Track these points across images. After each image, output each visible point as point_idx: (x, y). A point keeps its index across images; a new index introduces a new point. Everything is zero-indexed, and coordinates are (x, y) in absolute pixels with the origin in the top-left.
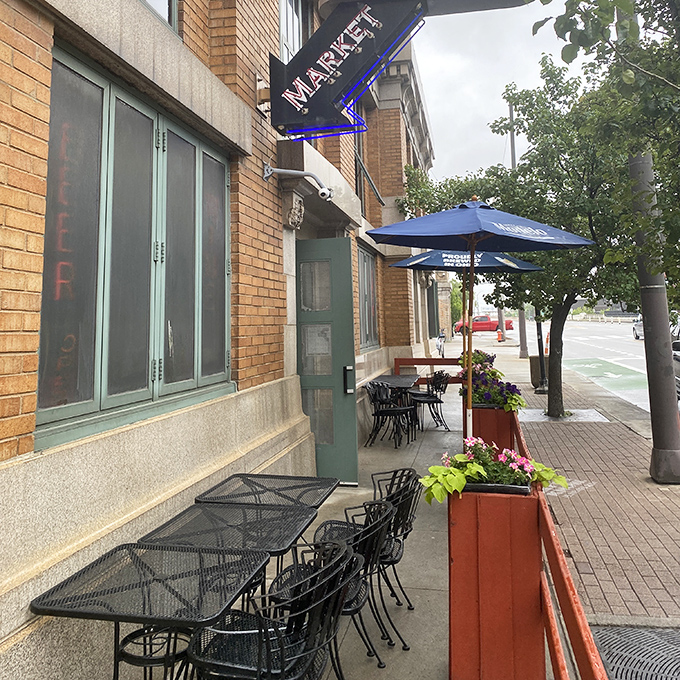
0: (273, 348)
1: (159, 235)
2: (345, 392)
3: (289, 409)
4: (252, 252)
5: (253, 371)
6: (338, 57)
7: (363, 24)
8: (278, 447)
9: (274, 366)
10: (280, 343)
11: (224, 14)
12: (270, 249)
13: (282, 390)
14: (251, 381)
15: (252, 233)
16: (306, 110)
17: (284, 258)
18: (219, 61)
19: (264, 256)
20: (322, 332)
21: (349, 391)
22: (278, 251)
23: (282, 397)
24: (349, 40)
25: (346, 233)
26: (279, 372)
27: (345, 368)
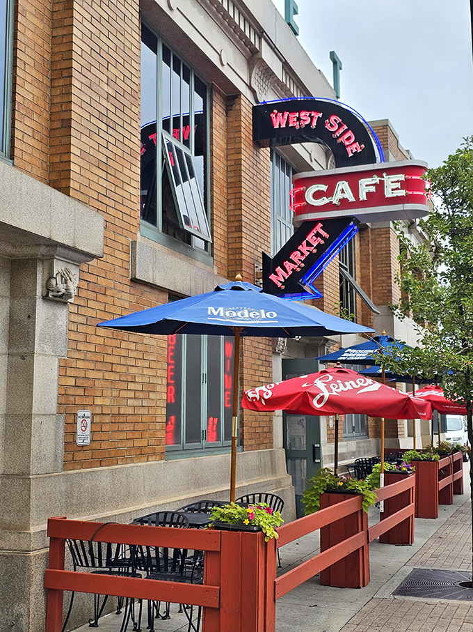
0: (266, 429)
1: (204, 370)
2: (314, 461)
3: (277, 468)
4: (251, 372)
5: (253, 442)
6: (302, 254)
7: (318, 235)
8: (268, 487)
9: (266, 441)
10: (271, 428)
11: (235, 235)
12: (263, 368)
13: (271, 456)
14: (251, 447)
15: (251, 361)
16: (283, 287)
17: (273, 373)
18: (233, 262)
19: (259, 373)
20: (300, 421)
21: (316, 461)
22: (268, 369)
23: (271, 460)
24: (309, 244)
25: (326, 348)
26: (270, 444)
27: (314, 445)
